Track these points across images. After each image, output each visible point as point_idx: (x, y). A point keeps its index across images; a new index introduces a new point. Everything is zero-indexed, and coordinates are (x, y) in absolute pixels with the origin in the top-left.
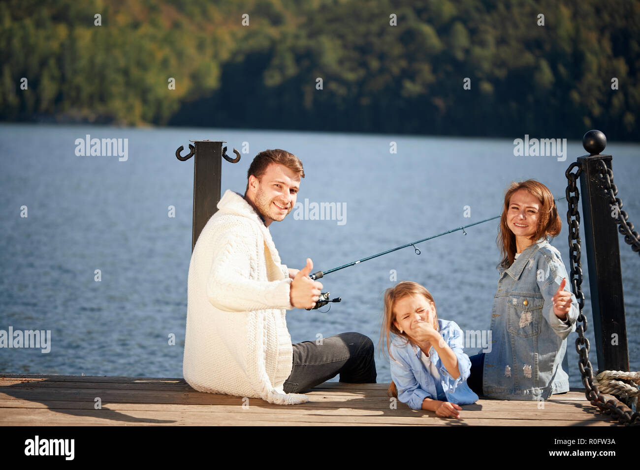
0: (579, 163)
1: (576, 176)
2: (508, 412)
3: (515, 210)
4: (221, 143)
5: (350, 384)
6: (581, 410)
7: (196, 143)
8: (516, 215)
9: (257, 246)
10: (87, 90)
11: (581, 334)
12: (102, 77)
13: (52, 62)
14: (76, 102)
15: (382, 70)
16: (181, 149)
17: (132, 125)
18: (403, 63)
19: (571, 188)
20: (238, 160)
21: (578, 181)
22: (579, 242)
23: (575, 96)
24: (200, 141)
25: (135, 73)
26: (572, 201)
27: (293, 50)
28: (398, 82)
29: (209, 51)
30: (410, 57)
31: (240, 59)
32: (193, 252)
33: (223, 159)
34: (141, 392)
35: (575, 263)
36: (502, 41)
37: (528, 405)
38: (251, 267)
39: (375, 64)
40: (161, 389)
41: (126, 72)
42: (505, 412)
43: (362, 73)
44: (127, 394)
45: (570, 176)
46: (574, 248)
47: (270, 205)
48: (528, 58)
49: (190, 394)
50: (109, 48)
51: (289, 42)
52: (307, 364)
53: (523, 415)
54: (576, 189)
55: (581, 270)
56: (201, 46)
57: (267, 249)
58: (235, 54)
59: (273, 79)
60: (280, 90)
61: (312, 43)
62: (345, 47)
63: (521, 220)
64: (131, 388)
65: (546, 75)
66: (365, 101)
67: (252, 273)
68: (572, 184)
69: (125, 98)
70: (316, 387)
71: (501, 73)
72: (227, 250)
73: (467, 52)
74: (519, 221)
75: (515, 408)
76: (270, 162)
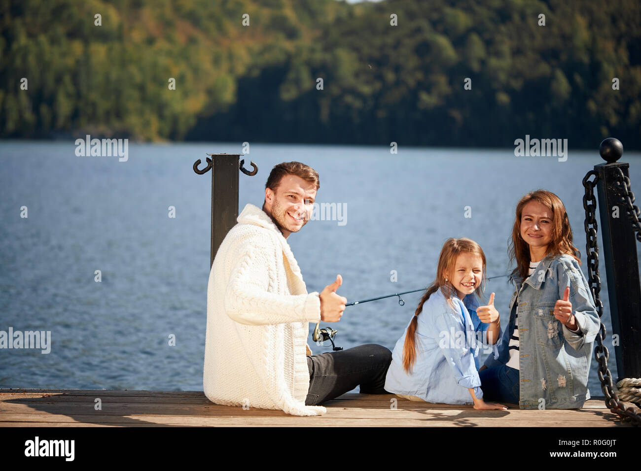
0: (596, 171)
1: (593, 184)
2: (528, 421)
3: (529, 221)
4: (238, 156)
5: (370, 395)
6: (601, 417)
7: (213, 156)
8: (530, 226)
9: (275, 256)
10: (103, 105)
11: (599, 343)
12: (118, 93)
13: (67, 79)
14: (93, 118)
15: (398, 83)
16: (199, 162)
17: (149, 141)
18: (419, 76)
19: (588, 196)
20: (255, 172)
21: (595, 189)
22: (596, 250)
23: (592, 106)
24: (217, 154)
25: (151, 88)
26: (589, 209)
27: (308, 63)
28: (414, 95)
29: (225, 65)
30: (426, 70)
31: (256, 73)
32: (212, 267)
33: (240, 172)
34: (161, 405)
35: (593, 271)
36: (517, 52)
37: (548, 414)
38: (270, 278)
39: (390, 76)
40: (182, 402)
41: (142, 88)
42: (525, 421)
43: (378, 85)
44: (147, 407)
45: (587, 184)
46: (591, 257)
47: (284, 215)
48: (544, 68)
49: (211, 407)
50: (124, 63)
51: (305, 55)
52: (327, 375)
53: (544, 424)
54: (593, 198)
55: (599, 278)
56: (216, 61)
57: (285, 259)
58: (250, 69)
59: (288, 94)
60: (295, 104)
61: (328, 57)
62: (361, 59)
63: (536, 231)
64: (152, 402)
65: (562, 85)
66: (381, 114)
67: (271, 283)
68: (589, 192)
69: (141, 113)
70: (337, 398)
71: (517, 84)
72: (245, 262)
73: (483, 62)
74: (533, 232)
75: (535, 417)
76: (285, 174)
